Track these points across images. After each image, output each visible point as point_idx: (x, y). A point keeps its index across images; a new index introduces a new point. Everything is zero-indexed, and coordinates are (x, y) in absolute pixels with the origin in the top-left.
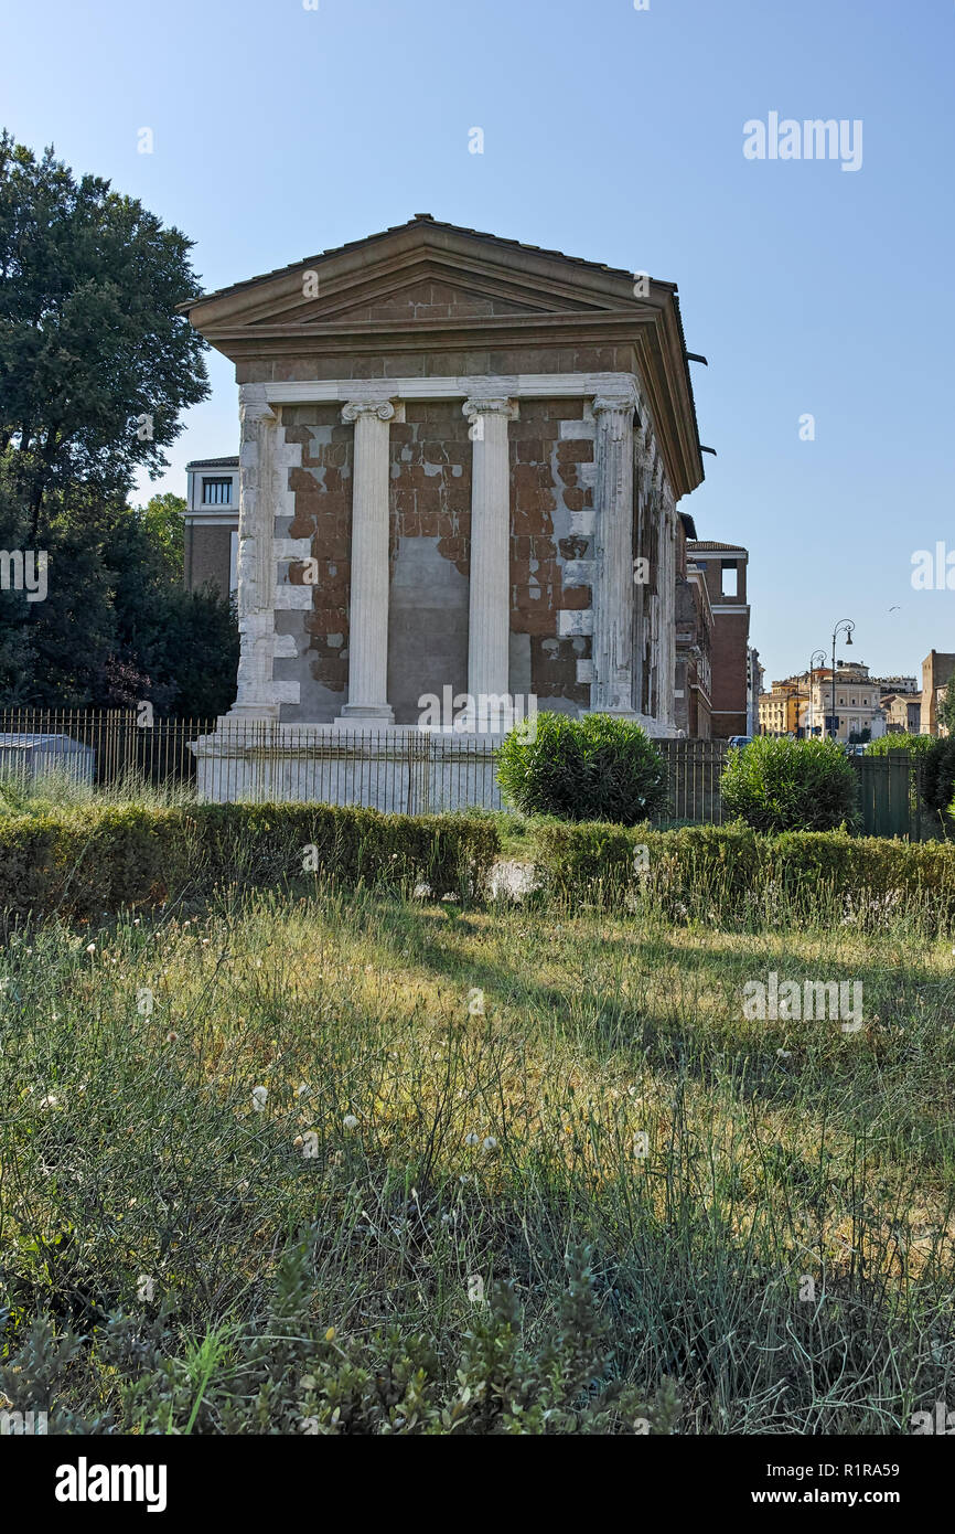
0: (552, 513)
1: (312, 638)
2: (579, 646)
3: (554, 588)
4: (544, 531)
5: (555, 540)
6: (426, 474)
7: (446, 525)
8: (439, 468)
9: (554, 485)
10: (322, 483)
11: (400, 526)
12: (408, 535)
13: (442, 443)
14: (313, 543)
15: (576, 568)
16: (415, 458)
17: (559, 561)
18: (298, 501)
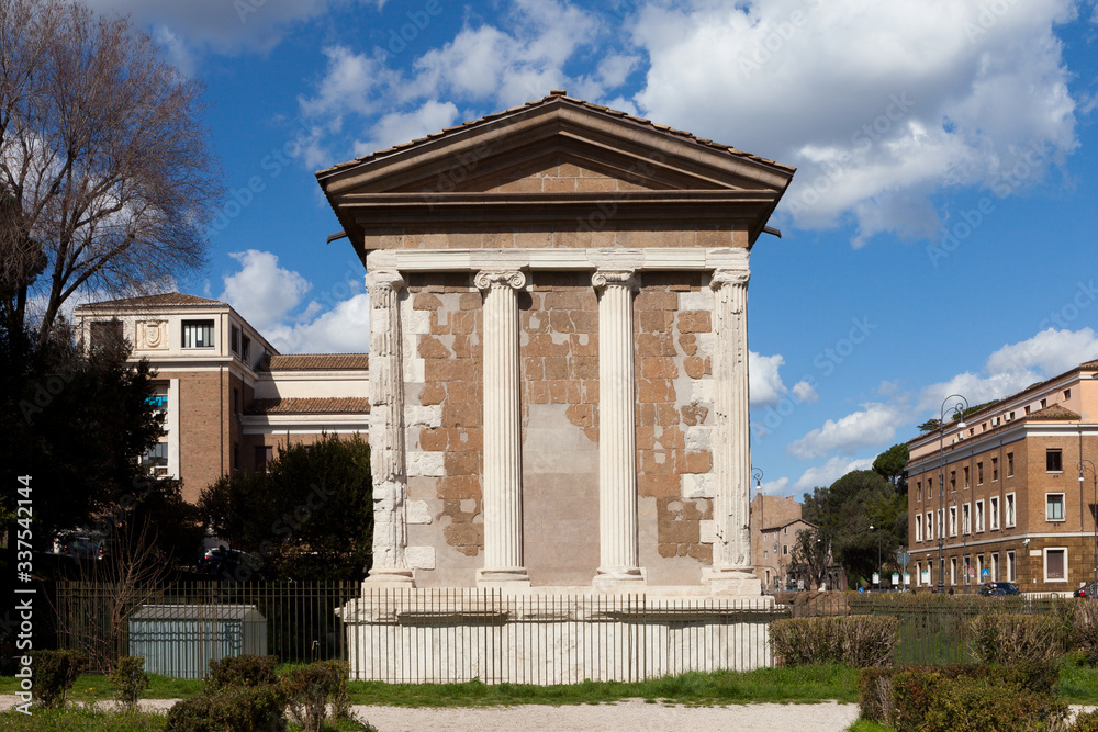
0: (674, 380)
1: (445, 504)
2: (702, 507)
3: (678, 453)
4: (667, 398)
5: (677, 406)
6: (554, 342)
7: (574, 393)
8: (566, 337)
9: (675, 354)
10: (451, 350)
11: (530, 394)
12: (538, 403)
13: (569, 312)
14: (444, 409)
15: (698, 433)
16: (543, 326)
17: (682, 426)
18: (429, 369)
